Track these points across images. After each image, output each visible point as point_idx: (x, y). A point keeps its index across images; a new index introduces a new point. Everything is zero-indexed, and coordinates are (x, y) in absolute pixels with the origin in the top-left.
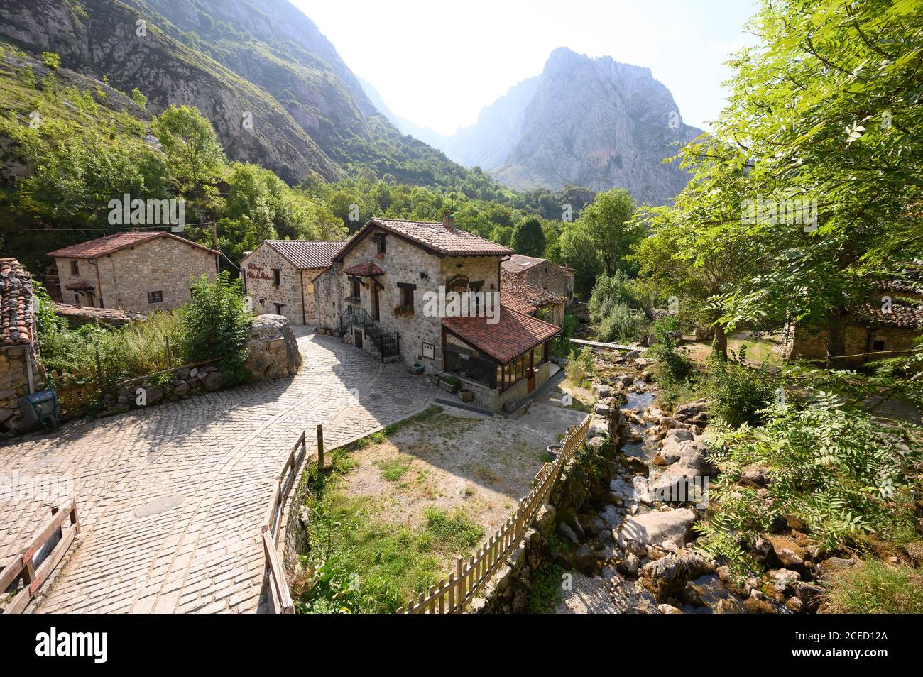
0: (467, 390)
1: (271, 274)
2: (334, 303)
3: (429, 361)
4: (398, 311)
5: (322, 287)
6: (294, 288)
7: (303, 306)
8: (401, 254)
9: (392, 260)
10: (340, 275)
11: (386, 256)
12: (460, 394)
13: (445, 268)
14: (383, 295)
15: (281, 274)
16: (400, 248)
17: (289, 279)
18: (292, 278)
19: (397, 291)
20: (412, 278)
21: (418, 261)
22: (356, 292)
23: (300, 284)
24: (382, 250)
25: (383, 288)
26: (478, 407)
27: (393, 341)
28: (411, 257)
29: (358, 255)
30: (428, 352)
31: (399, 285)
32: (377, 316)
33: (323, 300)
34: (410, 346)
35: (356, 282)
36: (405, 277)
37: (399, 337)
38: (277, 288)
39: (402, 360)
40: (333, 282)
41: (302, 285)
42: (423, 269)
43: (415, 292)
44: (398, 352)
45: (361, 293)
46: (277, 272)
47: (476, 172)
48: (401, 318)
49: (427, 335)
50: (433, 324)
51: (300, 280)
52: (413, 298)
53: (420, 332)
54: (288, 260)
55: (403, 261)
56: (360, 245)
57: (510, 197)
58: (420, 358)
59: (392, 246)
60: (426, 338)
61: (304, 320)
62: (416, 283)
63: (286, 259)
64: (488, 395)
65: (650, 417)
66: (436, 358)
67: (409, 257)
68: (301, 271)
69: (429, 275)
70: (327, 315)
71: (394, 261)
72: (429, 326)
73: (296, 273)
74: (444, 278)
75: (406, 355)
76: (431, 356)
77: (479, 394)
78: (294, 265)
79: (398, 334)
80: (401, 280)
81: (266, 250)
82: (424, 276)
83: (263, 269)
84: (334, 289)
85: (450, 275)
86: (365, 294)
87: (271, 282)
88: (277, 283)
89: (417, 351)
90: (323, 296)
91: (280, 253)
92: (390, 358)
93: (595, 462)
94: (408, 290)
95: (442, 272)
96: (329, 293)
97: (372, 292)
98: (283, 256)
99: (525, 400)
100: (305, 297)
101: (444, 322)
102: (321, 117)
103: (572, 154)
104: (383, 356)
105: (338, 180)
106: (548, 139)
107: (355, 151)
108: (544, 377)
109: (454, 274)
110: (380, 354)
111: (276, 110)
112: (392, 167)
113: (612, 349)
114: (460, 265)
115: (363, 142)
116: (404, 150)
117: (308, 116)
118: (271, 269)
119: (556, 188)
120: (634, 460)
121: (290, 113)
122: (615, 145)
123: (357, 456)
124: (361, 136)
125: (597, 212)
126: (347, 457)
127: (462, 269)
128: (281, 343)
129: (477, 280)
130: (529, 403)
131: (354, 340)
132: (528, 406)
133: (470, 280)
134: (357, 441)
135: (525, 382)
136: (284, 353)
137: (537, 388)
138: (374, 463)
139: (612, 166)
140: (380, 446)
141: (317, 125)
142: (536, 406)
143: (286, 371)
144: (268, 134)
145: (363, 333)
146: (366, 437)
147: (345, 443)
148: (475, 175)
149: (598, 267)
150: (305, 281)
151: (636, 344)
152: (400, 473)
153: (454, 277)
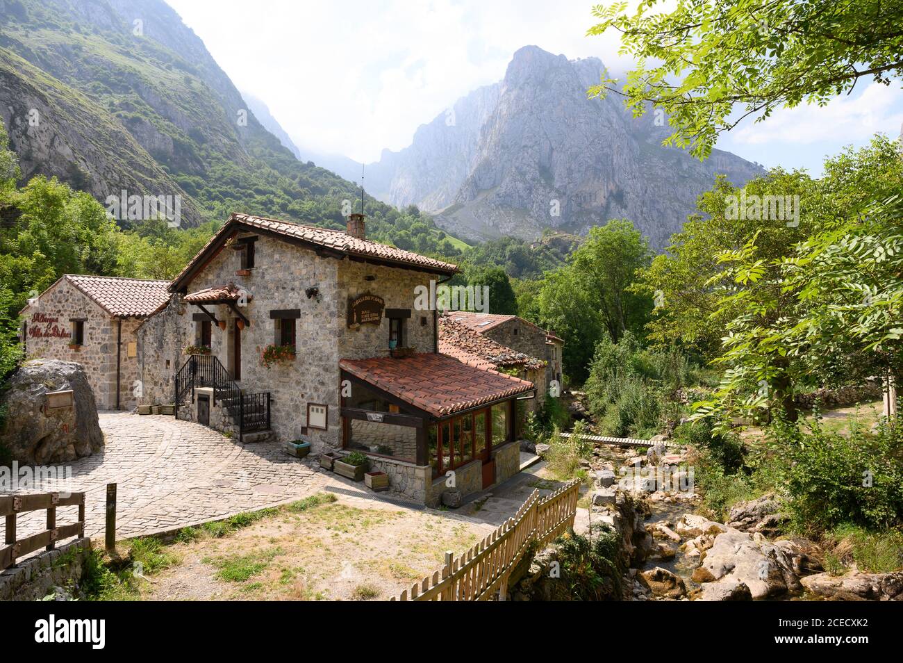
0: (379, 473)
1: (69, 328)
2: (168, 362)
3: (318, 434)
4: (270, 356)
5: (150, 338)
6: (105, 348)
7: (118, 377)
8: (278, 265)
9: (263, 277)
10: (181, 313)
11: (254, 272)
12: (368, 478)
13: (346, 279)
14: (248, 335)
15: (86, 326)
16: (277, 256)
17: (98, 334)
18: (104, 331)
19: (270, 325)
20: (294, 300)
21: (304, 271)
22: (205, 338)
23: (116, 342)
24: (249, 263)
25: (248, 324)
26: (397, 498)
27: (260, 409)
28: (293, 268)
29: (210, 277)
30: (318, 419)
31: (274, 314)
32: (236, 374)
33: (151, 359)
34: (288, 414)
35: (205, 323)
36: (282, 301)
37: (270, 400)
38: (77, 350)
39: (274, 438)
40: (169, 326)
41: (119, 344)
42: (309, 284)
43: (298, 322)
44: (269, 427)
45: (213, 337)
46: (79, 325)
47: (410, 214)
48: (275, 367)
49: (316, 389)
50: (326, 370)
51: (117, 334)
52: (294, 335)
53: (304, 387)
54: (99, 304)
55: (280, 275)
56: (215, 261)
57: (463, 249)
58: (304, 430)
59: (265, 258)
60: (315, 395)
61: (118, 401)
62: (300, 307)
63: (95, 301)
64: (414, 477)
65: (687, 528)
66: (330, 427)
67: (289, 268)
68: (119, 320)
69: (321, 292)
70: (156, 384)
71: (267, 277)
72: (319, 375)
73: (111, 323)
74: (345, 294)
75: (281, 429)
76: (322, 424)
77: (399, 478)
78: (108, 311)
79: (269, 394)
80: (276, 306)
81: (65, 289)
82: (312, 293)
83: (57, 320)
84: (170, 338)
85: (354, 291)
86: (220, 339)
87: (68, 341)
88: (78, 340)
89: (300, 421)
90: (152, 352)
91: (86, 294)
92: (255, 435)
93: (588, 559)
94: (286, 321)
95: (341, 285)
96: (161, 346)
97: (230, 333)
98: (91, 298)
99: (477, 494)
100: (123, 364)
101: (343, 365)
102: (177, 137)
103: (552, 188)
104: (242, 432)
105: (196, 226)
106: (517, 168)
107: (227, 184)
108: (510, 464)
109: (361, 291)
110: (238, 428)
111: (109, 126)
112: (283, 207)
113: (625, 447)
114: (370, 278)
115: (238, 170)
116: (303, 184)
117: (157, 135)
118: (70, 320)
119: (533, 237)
120: (659, 572)
121: (130, 130)
122: (613, 176)
123: (175, 550)
124: (237, 163)
125: (589, 257)
126: (157, 552)
127: (374, 285)
128: (68, 399)
129: (399, 307)
130: (484, 497)
131: (196, 413)
132: (483, 502)
133: (387, 306)
134: (179, 531)
135: (478, 465)
136: (71, 416)
137: (498, 480)
138: (206, 561)
139: (613, 204)
140: (219, 540)
141: (170, 147)
142: (495, 501)
143: (71, 451)
144: (93, 158)
145: (211, 397)
146: (197, 527)
147: (158, 531)
148: (408, 218)
149: (597, 336)
150: (124, 337)
151: (661, 437)
152: (248, 573)
153: (361, 296)
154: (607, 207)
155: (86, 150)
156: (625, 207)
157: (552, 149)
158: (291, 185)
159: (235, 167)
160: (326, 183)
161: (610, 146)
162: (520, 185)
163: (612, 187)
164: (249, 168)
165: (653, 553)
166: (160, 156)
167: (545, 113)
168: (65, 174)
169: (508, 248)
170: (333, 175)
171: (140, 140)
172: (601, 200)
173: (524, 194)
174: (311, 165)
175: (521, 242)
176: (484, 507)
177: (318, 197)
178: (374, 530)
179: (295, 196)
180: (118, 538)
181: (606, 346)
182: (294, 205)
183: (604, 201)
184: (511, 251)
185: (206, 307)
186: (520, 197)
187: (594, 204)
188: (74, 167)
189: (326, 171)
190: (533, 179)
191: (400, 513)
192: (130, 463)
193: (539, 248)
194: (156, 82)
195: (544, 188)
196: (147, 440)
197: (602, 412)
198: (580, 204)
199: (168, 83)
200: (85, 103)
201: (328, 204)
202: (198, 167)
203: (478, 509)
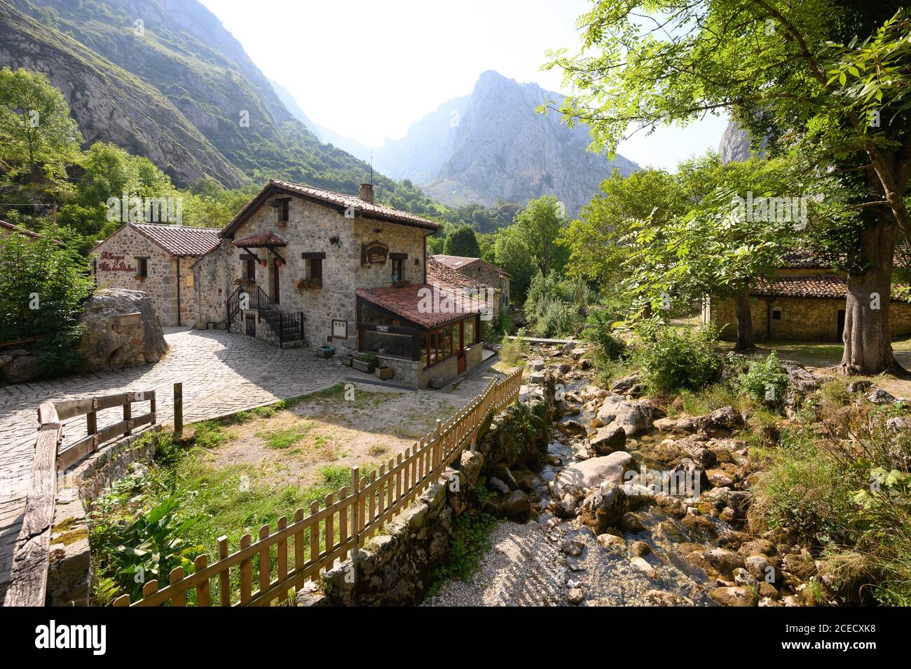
0: (386, 367)
1: (134, 264)
2: (220, 291)
3: (340, 342)
4: (302, 286)
5: (204, 272)
6: (167, 280)
7: (179, 301)
8: (308, 219)
9: (296, 228)
10: (230, 254)
11: (289, 224)
12: (378, 371)
13: (360, 231)
14: (284, 271)
15: (149, 262)
16: (306, 213)
17: (160, 268)
18: (165, 267)
19: (302, 264)
20: (320, 246)
21: (328, 225)
22: (250, 272)
23: (175, 275)
24: (284, 218)
25: (284, 262)
26: (399, 384)
27: (296, 324)
28: (319, 221)
29: (253, 227)
30: (340, 331)
31: (305, 256)
32: (276, 299)
33: (206, 288)
34: (317, 327)
35: (250, 261)
36: (311, 246)
37: (303, 318)
38: (142, 281)
39: (307, 344)
40: (221, 263)
41: (179, 276)
42: (333, 234)
43: (323, 261)
44: (302, 336)
45: (257, 272)
46: (143, 262)
47: (405, 185)
48: (307, 294)
49: (338, 310)
50: (346, 296)
51: (176, 269)
52: (321, 271)
53: (329, 308)
54: (160, 246)
55: (309, 227)
56: (256, 215)
58: (330, 339)
59: (298, 213)
60: (338, 314)
61: (179, 319)
62: (325, 250)
63: (157, 243)
64: (410, 369)
65: (588, 394)
66: (349, 337)
67: (316, 222)
68: (178, 258)
69: (341, 240)
70: (210, 306)
71: (299, 228)
72: (340, 300)
73: (171, 261)
74: (359, 242)
75: (312, 338)
76: (343, 335)
77: (400, 370)
78: (168, 251)
79: (302, 314)
80: (306, 250)
81: (129, 234)
82: (334, 240)
83: (123, 258)
84: (221, 272)
85: (366, 239)
86: (262, 274)
87: (134, 274)
88: (143, 273)
89: (326, 332)
90: (206, 283)
91: (148, 237)
92: (292, 343)
93: (527, 418)
94: (315, 261)
95: (357, 235)
96: (214, 278)
97: (270, 269)
98: (153, 240)
99: (454, 379)
100: (182, 292)
101: (358, 293)
102: (221, 117)
103: (504, 172)
104: (281, 341)
105: (239, 187)
106: (481, 157)
107: (263, 156)
108: (476, 358)
109: (371, 240)
110: (278, 338)
111: (162, 104)
112: (309, 176)
113: (549, 344)
114: (378, 231)
115: (274, 147)
116: (324, 159)
117: (204, 115)
118: (135, 258)
119: (490, 205)
120: (571, 423)
121: (181, 110)
122: (545, 165)
123: (233, 430)
124: (271, 141)
125: (529, 219)
126: (218, 431)
127: (381, 235)
128: (137, 319)
129: (399, 252)
130: (459, 381)
131: (244, 328)
132: (458, 384)
133: (391, 250)
134: (235, 414)
135: (454, 360)
136: (140, 334)
137: (468, 369)
138: (256, 435)
139: (544, 185)
140: (267, 420)
141: (216, 125)
142: (466, 383)
143: (141, 358)
144: (149, 130)
145: (257, 316)
146: (249, 411)
147: (217, 416)
148: (404, 189)
149: (532, 272)
150: (183, 271)
151: (572, 337)
152: (292, 441)
153: (371, 243)
154: (540, 186)
155: (142, 123)
156: (552, 187)
157: (505, 145)
158: (315, 160)
159: (270, 144)
160: (342, 160)
161: (543, 146)
162: (483, 169)
163: (544, 173)
164: (281, 146)
165: (566, 411)
166: (207, 132)
167: (501, 119)
168: (124, 141)
169: (474, 212)
170: (347, 154)
171: (190, 118)
172: (536, 182)
173: (485, 175)
174: (330, 146)
175: (483, 208)
176: (459, 387)
177: (336, 170)
178: (383, 407)
179: (318, 168)
180: (184, 423)
181: (538, 280)
182: (317, 175)
183: (538, 182)
184: (476, 214)
185: (250, 249)
186: (483, 177)
187: (532, 184)
188: (132, 136)
189: (342, 151)
190: (492, 165)
191: (401, 394)
192: (190, 367)
193: (495, 212)
194: (201, 73)
195: (500, 171)
196: (205, 349)
197: (535, 321)
198: (522, 184)
199: (211, 74)
200: (140, 85)
201: (344, 175)
202: (240, 142)
203: (455, 388)
